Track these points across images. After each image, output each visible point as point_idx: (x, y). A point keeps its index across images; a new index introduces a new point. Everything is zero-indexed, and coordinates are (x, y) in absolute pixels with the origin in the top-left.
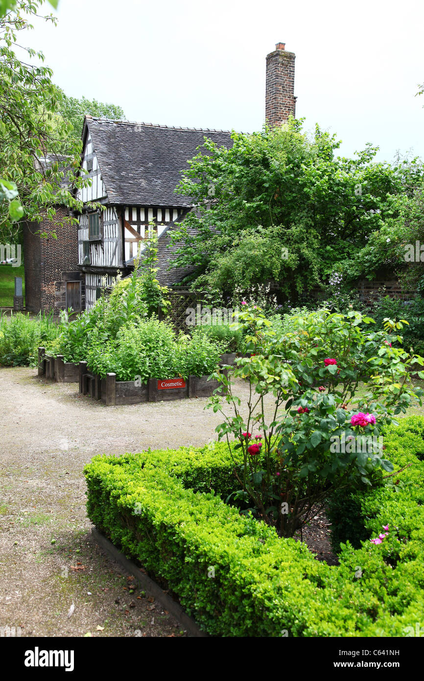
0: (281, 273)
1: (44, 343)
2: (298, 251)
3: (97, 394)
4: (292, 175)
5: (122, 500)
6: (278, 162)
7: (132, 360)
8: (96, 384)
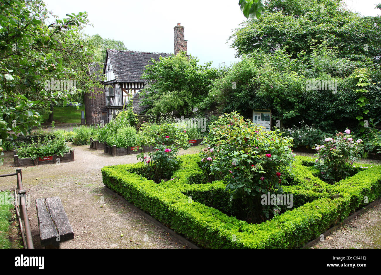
0: (178, 108)
1: (92, 136)
2: (184, 100)
3: (110, 153)
4: (181, 73)
5: (110, 175)
6: (176, 68)
7: (122, 141)
8: (110, 149)
